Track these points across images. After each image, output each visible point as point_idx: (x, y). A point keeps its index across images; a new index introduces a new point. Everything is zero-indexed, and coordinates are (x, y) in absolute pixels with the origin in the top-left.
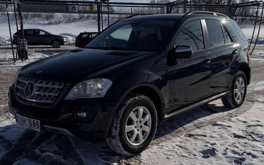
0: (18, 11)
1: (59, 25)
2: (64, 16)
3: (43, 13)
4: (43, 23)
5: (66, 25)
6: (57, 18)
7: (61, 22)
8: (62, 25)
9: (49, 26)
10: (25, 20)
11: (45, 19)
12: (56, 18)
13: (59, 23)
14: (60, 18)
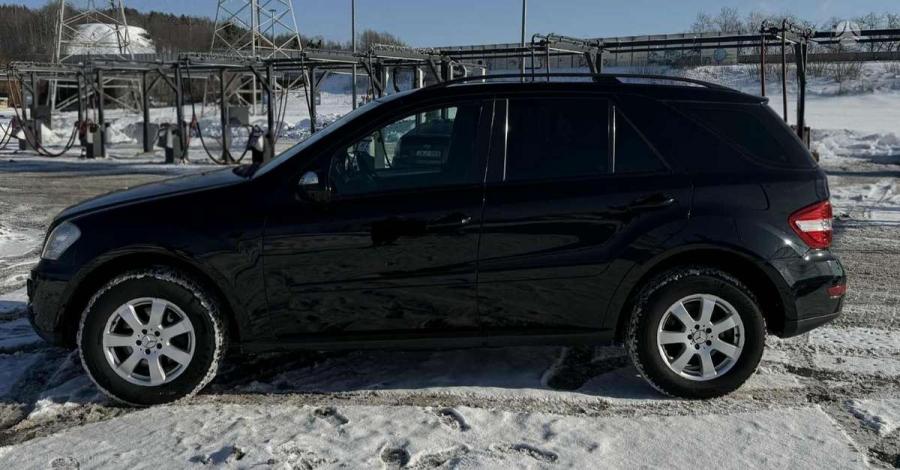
0: (792, 62)
1: (870, 96)
2: (891, 71)
3: (829, 65)
4: (820, 92)
5: (889, 95)
6: (868, 76)
7: (878, 88)
8: (877, 96)
9: (836, 99)
10: (775, 84)
11: (833, 80)
12: (864, 77)
13: (871, 90)
14: (880, 75)
